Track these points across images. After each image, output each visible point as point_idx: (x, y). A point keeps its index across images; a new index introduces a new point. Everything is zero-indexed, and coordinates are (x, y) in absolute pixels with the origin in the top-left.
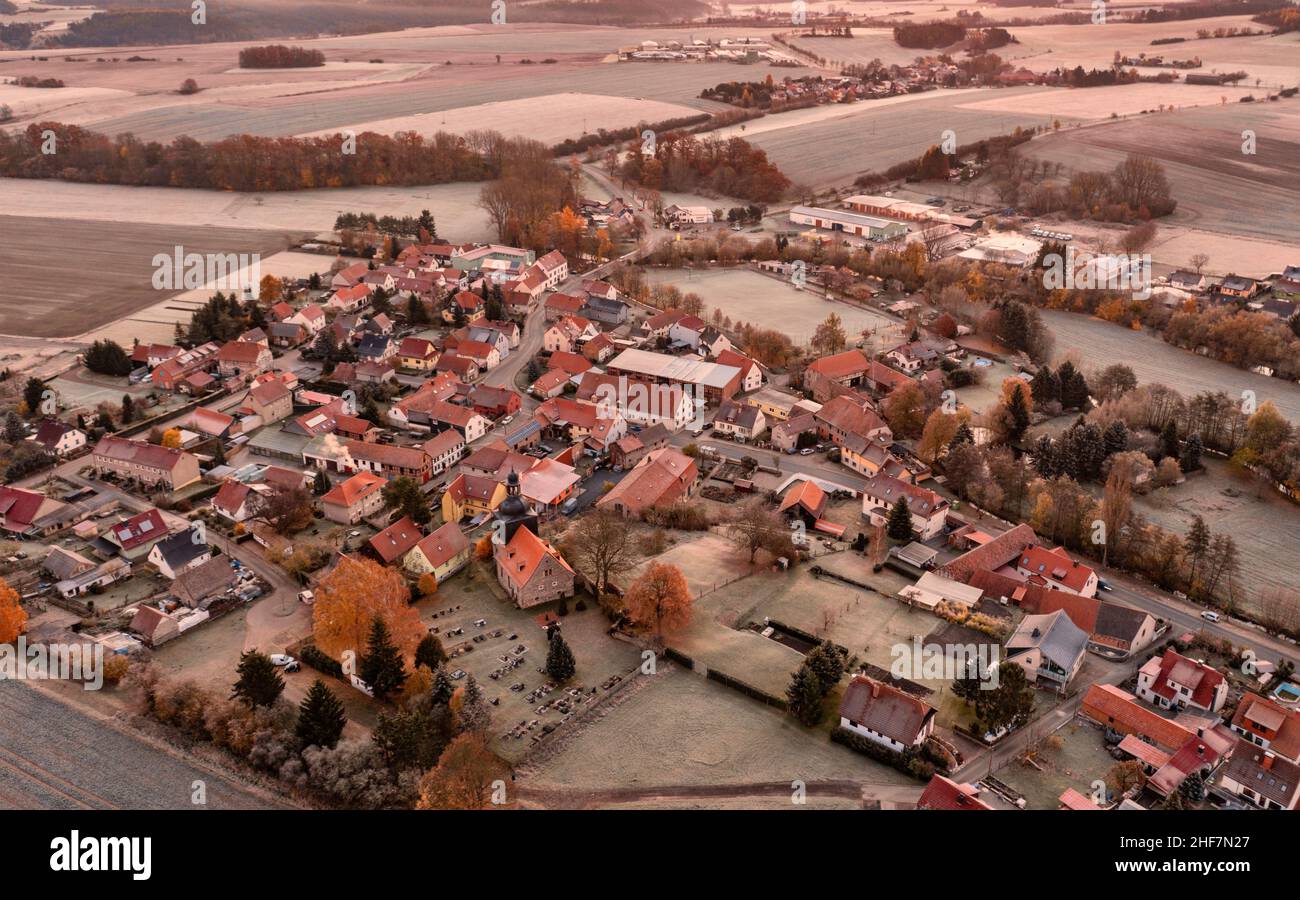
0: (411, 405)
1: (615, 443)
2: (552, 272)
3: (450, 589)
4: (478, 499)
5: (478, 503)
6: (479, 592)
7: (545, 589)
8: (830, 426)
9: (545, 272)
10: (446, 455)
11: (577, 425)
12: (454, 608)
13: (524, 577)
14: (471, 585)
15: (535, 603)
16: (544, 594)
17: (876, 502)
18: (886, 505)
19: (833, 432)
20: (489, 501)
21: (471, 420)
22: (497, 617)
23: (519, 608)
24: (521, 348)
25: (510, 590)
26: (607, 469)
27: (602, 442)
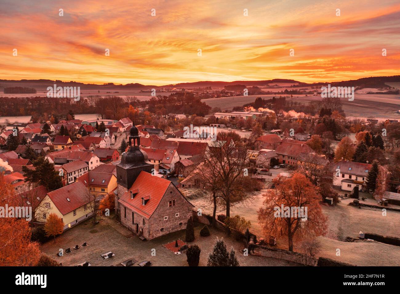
0: (57, 156)
1: (179, 162)
2: (127, 125)
3: (76, 233)
4: (99, 186)
5: (99, 190)
6: (105, 232)
7: (169, 220)
8: (284, 156)
9: (124, 124)
10: (77, 173)
11: (152, 159)
12: (80, 246)
13: (150, 209)
14: (97, 228)
15: (161, 234)
16: (168, 225)
17: (343, 176)
18: (350, 177)
19: (286, 159)
20: (106, 186)
21: (92, 158)
22: (125, 248)
23: (145, 240)
24: (116, 144)
25: (134, 227)
26: (175, 177)
27: (169, 165)
